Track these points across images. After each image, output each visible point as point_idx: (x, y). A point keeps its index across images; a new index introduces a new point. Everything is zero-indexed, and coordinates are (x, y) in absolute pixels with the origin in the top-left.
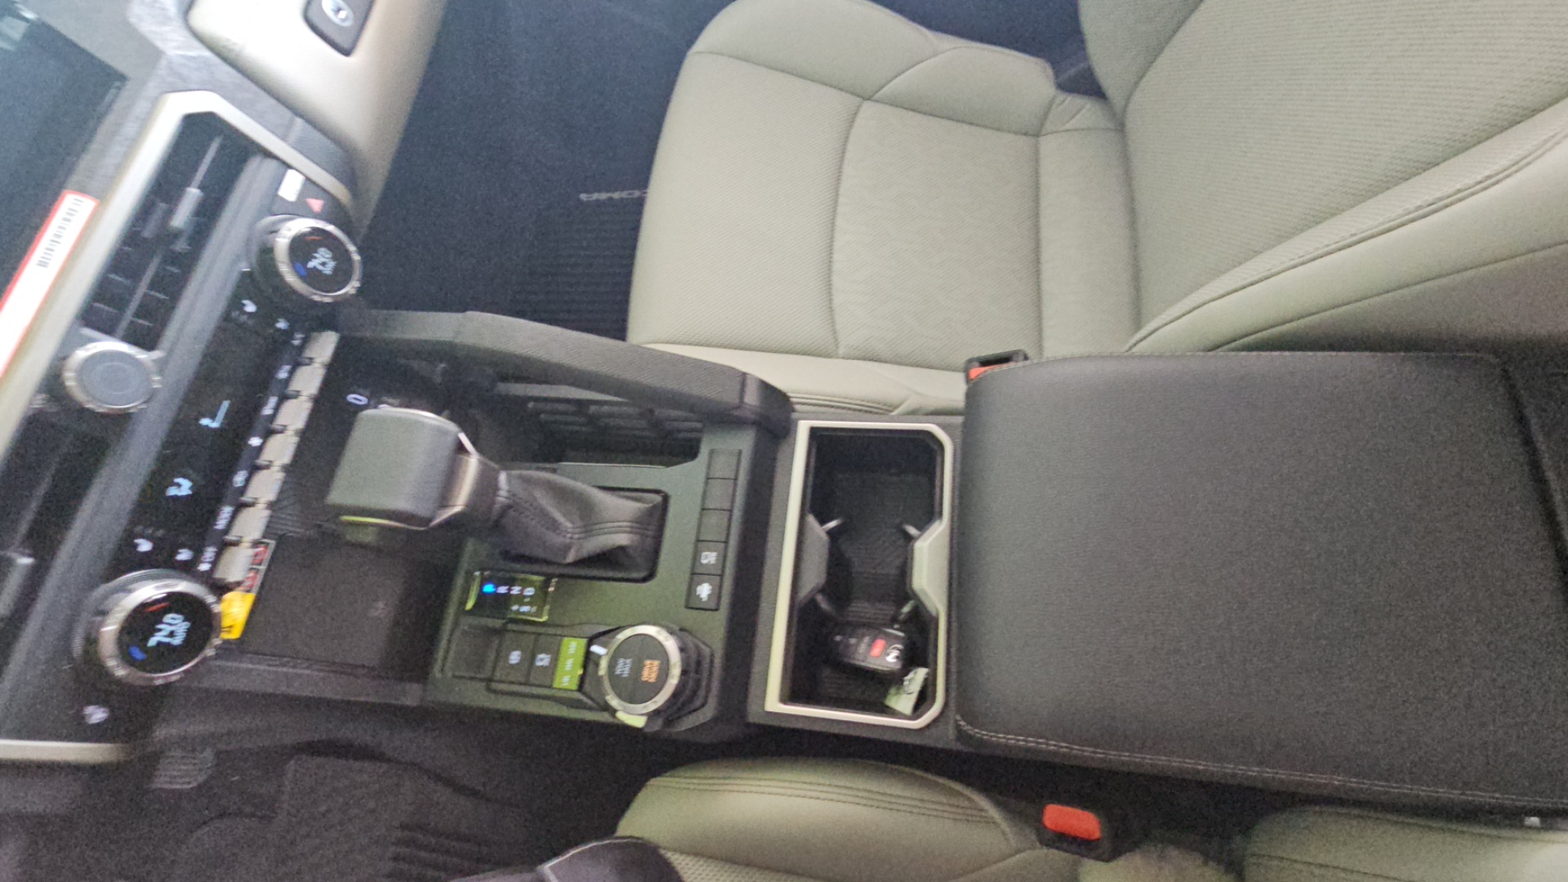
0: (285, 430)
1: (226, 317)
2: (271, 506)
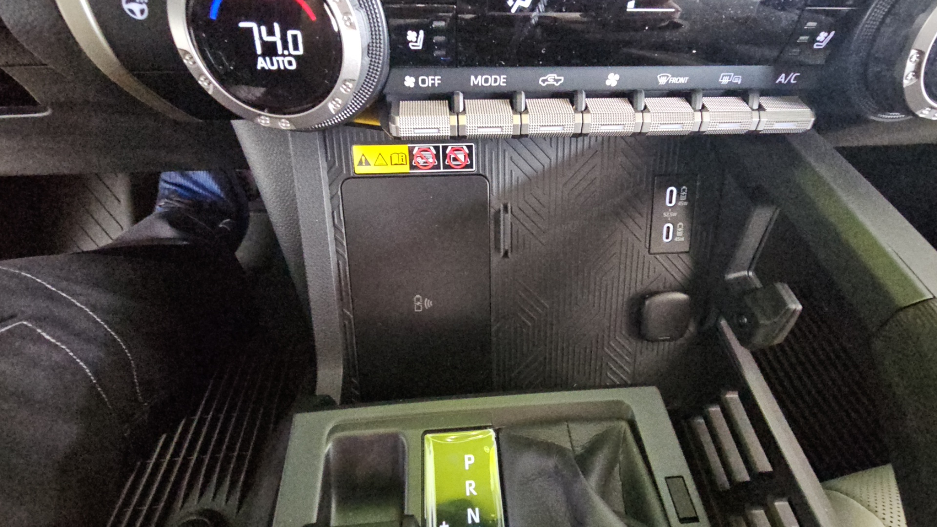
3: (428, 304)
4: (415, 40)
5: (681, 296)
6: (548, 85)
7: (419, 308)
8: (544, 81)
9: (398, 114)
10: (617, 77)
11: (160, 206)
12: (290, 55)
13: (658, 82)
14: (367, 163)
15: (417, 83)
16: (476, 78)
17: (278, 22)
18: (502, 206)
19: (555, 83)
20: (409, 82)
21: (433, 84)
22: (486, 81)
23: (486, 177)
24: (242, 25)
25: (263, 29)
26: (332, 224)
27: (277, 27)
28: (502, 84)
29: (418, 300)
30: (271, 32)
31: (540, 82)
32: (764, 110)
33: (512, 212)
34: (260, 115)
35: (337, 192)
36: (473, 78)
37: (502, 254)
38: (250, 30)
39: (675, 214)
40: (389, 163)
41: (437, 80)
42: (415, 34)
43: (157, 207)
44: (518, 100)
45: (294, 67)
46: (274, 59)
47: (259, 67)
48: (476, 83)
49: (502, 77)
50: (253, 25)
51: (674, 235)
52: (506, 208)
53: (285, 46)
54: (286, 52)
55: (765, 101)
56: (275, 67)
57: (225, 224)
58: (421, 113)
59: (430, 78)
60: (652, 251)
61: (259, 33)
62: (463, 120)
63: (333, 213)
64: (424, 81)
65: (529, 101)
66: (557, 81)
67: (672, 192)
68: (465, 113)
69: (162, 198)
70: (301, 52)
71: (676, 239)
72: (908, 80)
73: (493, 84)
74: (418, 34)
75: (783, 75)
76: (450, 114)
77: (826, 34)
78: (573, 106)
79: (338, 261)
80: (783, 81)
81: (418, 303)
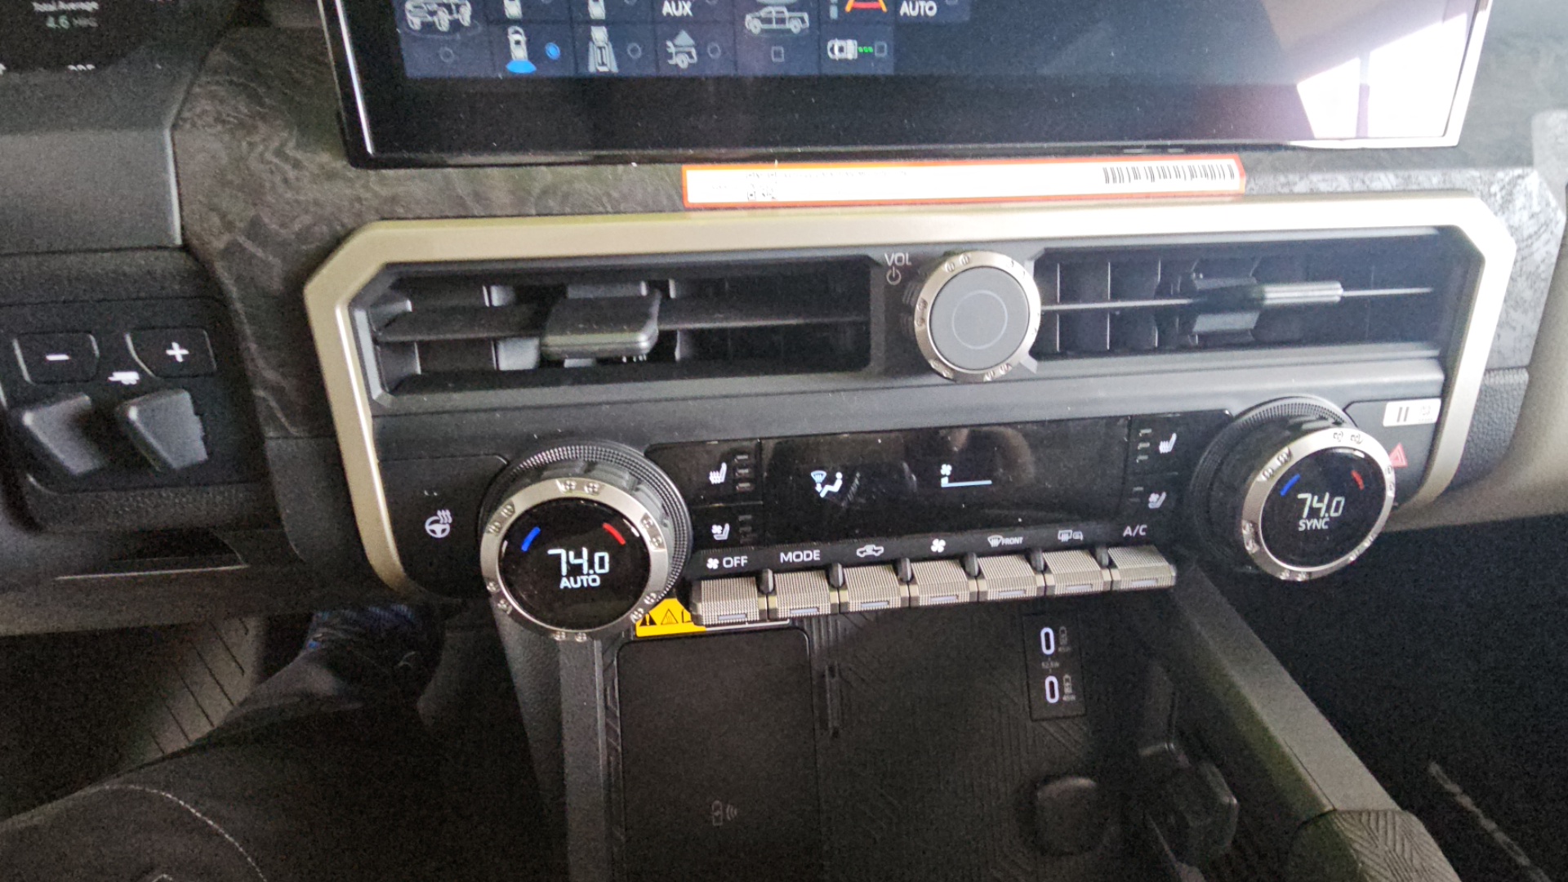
0: (976, 578)
1: (1135, 422)
2: (840, 610)
3: (732, 812)
4: (720, 532)
5: (1084, 782)
6: (866, 557)
7: (717, 819)
8: (862, 552)
9: (700, 600)
10: (943, 543)
11: (315, 639)
12: (595, 573)
13: (989, 545)
14: (652, 622)
15: (720, 564)
16: (786, 555)
17: (587, 548)
18: (827, 667)
19: (874, 553)
20: (713, 564)
21: (739, 565)
22: (798, 556)
23: (803, 630)
24: (551, 552)
25: (572, 554)
26: (603, 704)
27: (585, 551)
28: (815, 559)
29: (717, 808)
30: (579, 555)
31: (858, 554)
32: (1115, 567)
33: (840, 674)
34: (555, 632)
35: (612, 661)
36: (782, 555)
37: (831, 732)
38: (558, 557)
39: (1057, 665)
40: (680, 620)
41: (744, 560)
42: (720, 528)
43: (311, 641)
44: (834, 573)
45: (598, 583)
46: (579, 578)
47: (562, 586)
48: (786, 560)
49: (815, 551)
50: (562, 552)
51: (1062, 693)
52: (831, 669)
53: (591, 565)
54: (591, 572)
55: (1116, 554)
56: (579, 585)
57: (407, 660)
58: (725, 596)
59: (736, 558)
60: (1035, 716)
61: (565, 556)
62: (774, 602)
63: (605, 690)
64: (728, 562)
65: (847, 571)
66: (877, 551)
67: (1047, 635)
68: (776, 594)
69: (318, 625)
70: (607, 569)
71: (1065, 698)
72: (1251, 547)
73: (806, 559)
74: (723, 527)
75: (1129, 528)
76: (759, 596)
77: (1157, 496)
78: (897, 575)
79: (608, 757)
80: (1130, 533)
81: (717, 814)
